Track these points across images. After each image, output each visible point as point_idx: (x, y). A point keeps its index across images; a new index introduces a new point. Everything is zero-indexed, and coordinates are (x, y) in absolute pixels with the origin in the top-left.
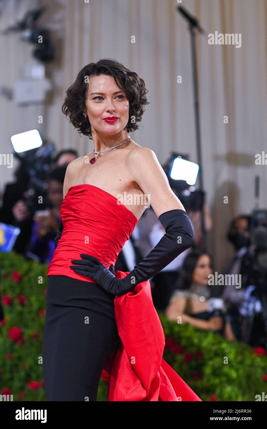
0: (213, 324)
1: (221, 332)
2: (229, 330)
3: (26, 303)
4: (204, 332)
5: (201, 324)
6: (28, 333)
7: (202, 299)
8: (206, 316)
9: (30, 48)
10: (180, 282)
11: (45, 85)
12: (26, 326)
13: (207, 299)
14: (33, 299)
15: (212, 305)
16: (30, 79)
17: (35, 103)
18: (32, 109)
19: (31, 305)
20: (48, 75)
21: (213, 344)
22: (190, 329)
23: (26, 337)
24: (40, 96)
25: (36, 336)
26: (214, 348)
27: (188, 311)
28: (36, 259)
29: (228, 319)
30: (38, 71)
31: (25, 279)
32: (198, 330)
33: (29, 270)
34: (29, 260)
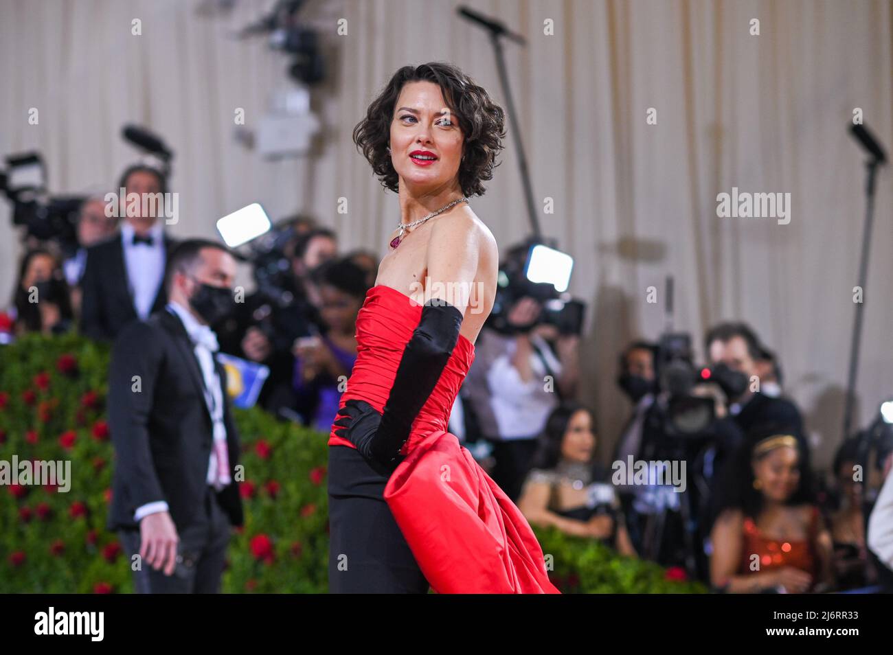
0: (598, 528)
1: (610, 542)
2: (623, 539)
3: (280, 493)
4: (580, 542)
5: (576, 528)
6: (283, 544)
7: (578, 485)
8: (584, 514)
9: (285, 61)
10: (539, 457)
11: (309, 124)
12: (280, 533)
13: (587, 484)
14: (292, 487)
15: (594, 495)
16: (283, 113)
17: (294, 155)
18: (287, 164)
19: (288, 497)
20: (315, 107)
21: (596, 563)
22: (558, 537)
23: (279, 552)
24: (300, 142)
25: (296, 551)
26: (599, 569)
27: (554, 506)
28: (295, 419)
29: (621, 518)
30: (297, 99)
31: (278, 454)
32: (570, 539)
33: (285, 437)
34: (283, 420)
